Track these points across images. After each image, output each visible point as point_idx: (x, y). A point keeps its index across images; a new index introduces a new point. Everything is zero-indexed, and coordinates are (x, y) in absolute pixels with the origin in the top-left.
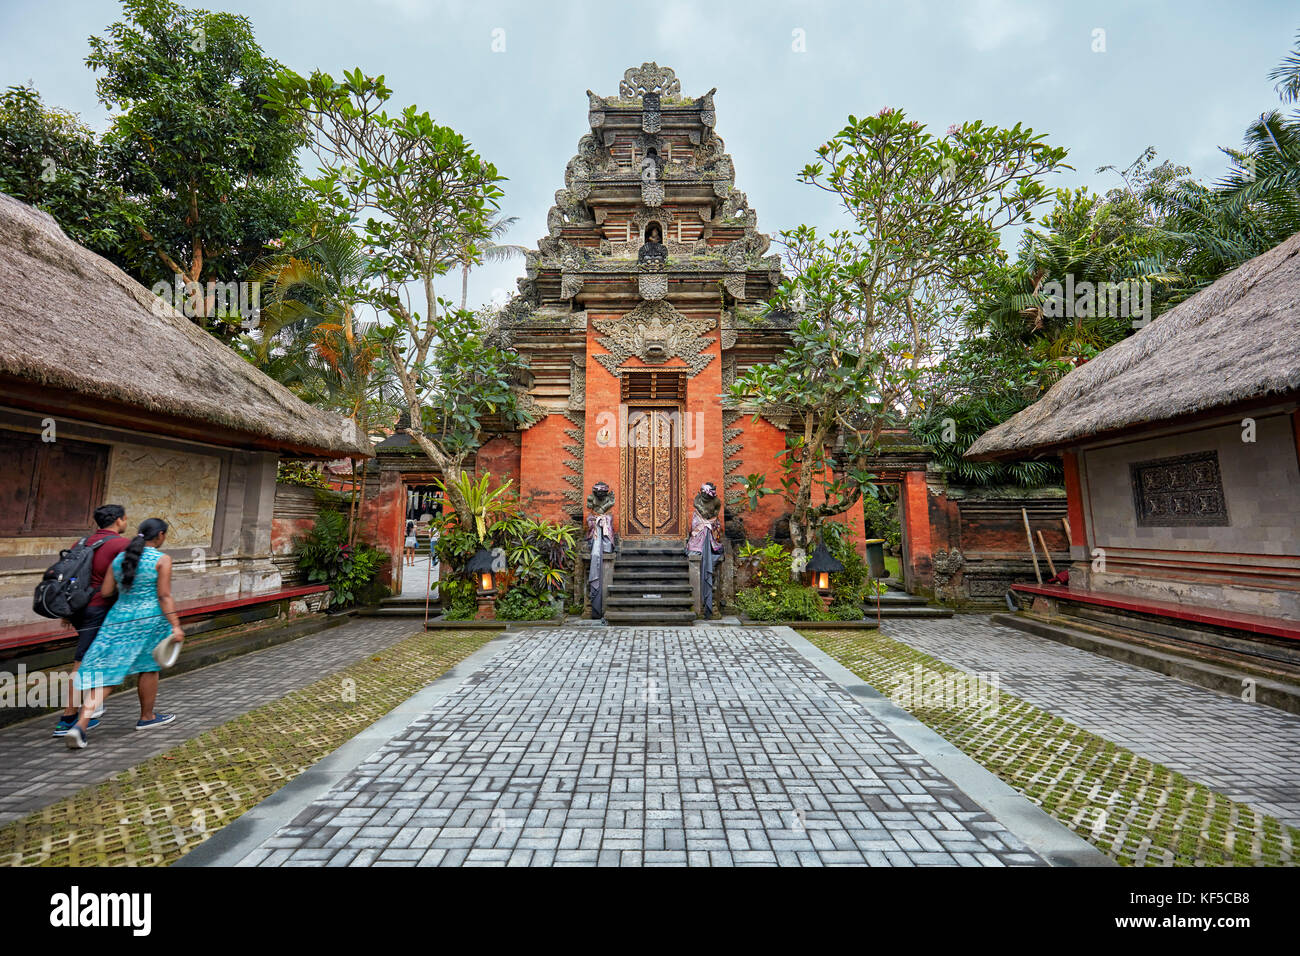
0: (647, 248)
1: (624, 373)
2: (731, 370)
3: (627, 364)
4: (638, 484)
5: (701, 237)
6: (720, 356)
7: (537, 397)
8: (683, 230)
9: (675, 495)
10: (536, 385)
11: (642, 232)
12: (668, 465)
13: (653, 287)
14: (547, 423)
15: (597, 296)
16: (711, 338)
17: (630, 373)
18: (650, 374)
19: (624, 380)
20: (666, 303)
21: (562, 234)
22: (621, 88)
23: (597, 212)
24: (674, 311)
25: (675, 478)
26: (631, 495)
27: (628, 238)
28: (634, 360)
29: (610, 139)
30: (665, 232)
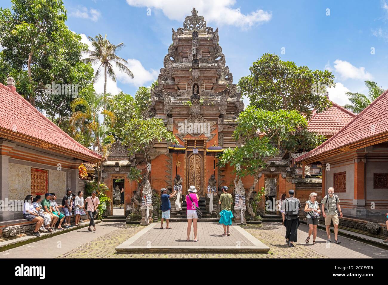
0: (193, 96)
1: (186, 140)
2: (222, 138)
3: (186, 137)
4: (190, 178)
5: (212, 88)
6: (218, 134)
7: (156, 148)
8: (206, 86)
9: (202, 182)
10: (155, 144)
11: (192, 87)
12: (200, 172)
13: (195, 110)
14: (160, 157)
15: (176, 113)
16: (215, 128)
17: (188, 140)
18: (194, 140)
19: (185, 142)
20: (200, 115)
21: (163, 87)
22: (184, 24)
23: (176, 80)
24: (203, 118)
25: (202, 176)
26: (188, 182)
27: (187, 89)
28: (189, 135)
29: (180, 49)
30: (200, 87)
